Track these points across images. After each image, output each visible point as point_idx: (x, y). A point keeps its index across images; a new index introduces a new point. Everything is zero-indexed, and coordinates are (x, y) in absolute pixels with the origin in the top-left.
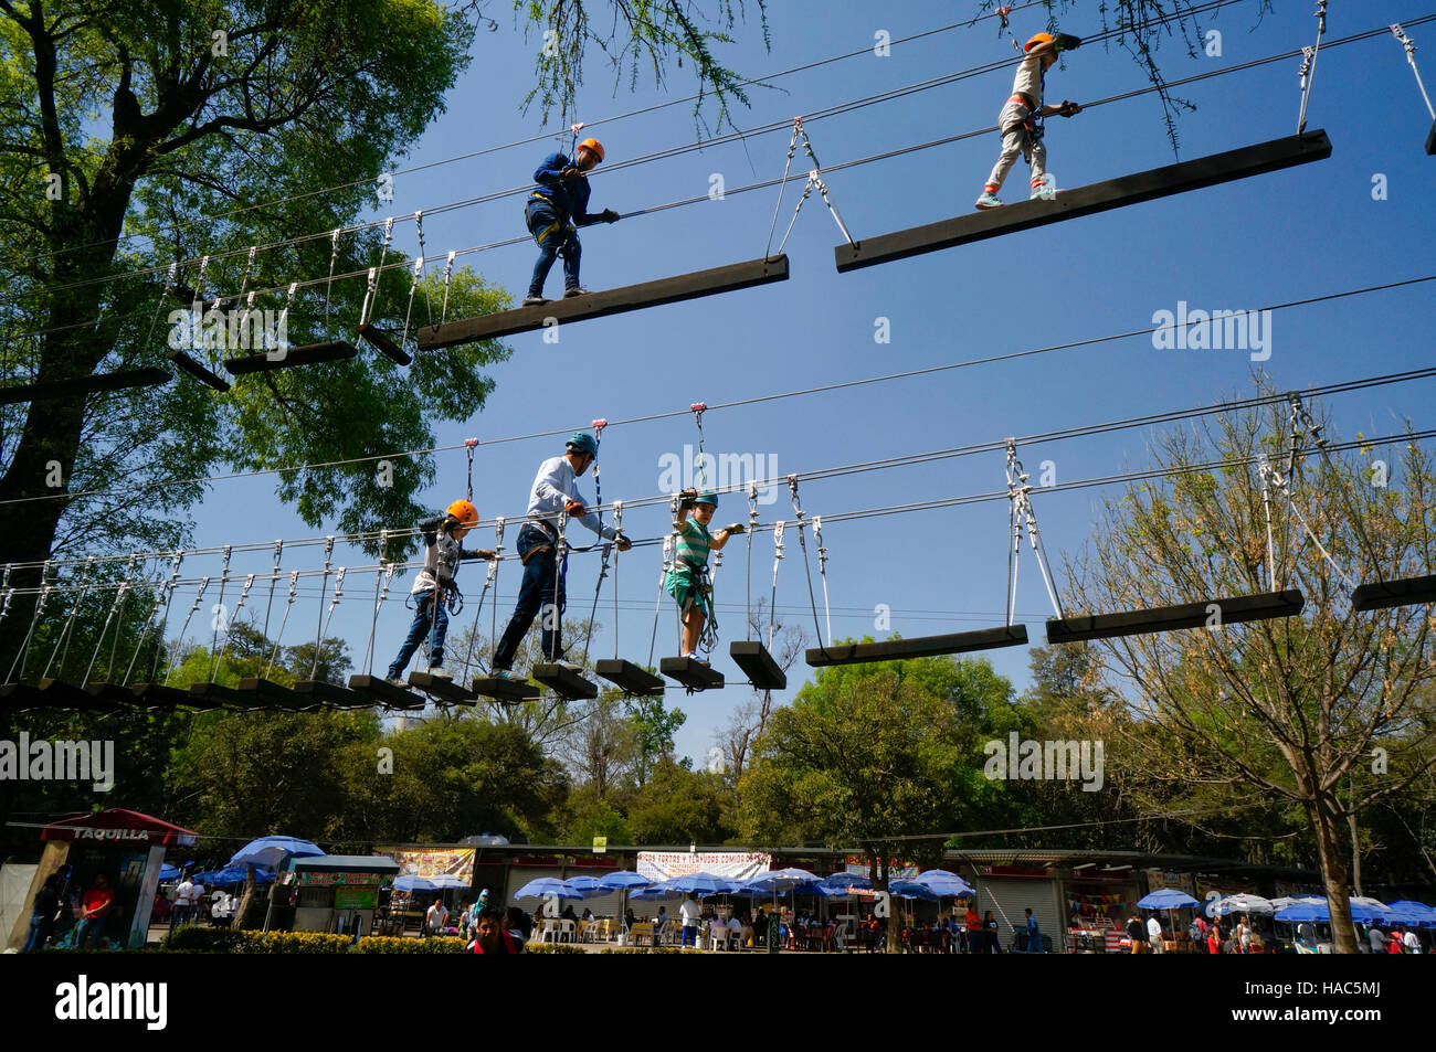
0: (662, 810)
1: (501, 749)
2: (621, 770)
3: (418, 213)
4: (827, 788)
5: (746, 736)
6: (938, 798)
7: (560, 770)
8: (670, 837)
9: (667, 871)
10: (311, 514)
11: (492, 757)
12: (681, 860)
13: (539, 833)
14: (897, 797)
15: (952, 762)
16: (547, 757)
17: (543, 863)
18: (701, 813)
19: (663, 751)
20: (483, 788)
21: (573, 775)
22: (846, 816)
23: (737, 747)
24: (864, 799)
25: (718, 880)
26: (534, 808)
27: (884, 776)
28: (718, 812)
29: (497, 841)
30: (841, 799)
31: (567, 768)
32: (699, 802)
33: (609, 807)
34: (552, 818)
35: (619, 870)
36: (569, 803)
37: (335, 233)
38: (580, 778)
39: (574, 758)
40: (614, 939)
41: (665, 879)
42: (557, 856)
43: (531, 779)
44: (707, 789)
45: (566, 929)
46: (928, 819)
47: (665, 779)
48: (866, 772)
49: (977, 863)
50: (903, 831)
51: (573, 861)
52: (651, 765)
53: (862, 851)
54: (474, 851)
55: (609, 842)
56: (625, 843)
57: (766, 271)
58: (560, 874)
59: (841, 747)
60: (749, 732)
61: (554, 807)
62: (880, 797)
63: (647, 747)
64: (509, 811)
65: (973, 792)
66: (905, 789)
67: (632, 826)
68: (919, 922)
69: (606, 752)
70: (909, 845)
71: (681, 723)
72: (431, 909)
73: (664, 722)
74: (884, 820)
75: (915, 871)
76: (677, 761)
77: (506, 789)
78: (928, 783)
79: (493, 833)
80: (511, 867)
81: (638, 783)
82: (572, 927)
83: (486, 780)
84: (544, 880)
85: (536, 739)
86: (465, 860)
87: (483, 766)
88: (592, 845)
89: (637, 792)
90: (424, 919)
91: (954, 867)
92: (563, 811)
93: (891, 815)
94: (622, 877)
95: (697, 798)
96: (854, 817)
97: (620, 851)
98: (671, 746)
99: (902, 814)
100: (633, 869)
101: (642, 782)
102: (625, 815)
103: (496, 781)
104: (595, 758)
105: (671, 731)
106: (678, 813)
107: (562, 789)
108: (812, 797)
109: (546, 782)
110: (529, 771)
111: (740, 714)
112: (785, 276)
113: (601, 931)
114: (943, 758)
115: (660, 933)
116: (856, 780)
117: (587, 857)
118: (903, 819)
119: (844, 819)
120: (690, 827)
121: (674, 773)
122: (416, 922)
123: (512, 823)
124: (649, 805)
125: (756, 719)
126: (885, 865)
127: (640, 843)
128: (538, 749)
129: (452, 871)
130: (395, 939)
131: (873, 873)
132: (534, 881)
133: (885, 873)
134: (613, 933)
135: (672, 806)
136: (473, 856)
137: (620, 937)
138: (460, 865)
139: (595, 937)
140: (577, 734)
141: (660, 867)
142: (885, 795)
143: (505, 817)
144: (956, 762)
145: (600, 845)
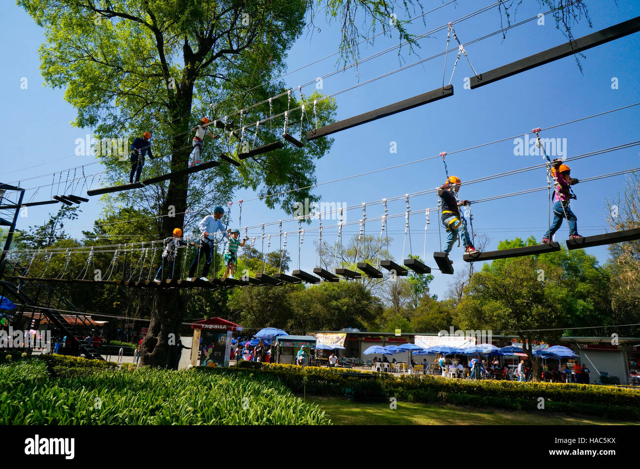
0: (425, 318)
1: (353, 293)
2: (406, 301)
3: (299, 87)
4: (499, 308)
5: (463, 285)
6: (556, 313)
7: (379, 301)
8: (431, 329)
9: (428, 344)
10: (270, 204)
11: (349, 296)
12: (434, 339)
13: (372, 327)
14: (534, 313)
15: (564, 295)
16: (373, 296)
17: (374, 339)
18: (443, 319)
19: (424, 292)
20: (347, 309)
21: (385, 303)
22: (509, 321)
23: (458, 290)
24: (518, 313)
25: (450, 348)
26: (369, 317)
27: (527, 303)
28: (451, 319)
29: (355, 331)
30: (507, 314)
31: (382, 300)
32: (442, 315)
33: (402, 317)
34: (377, 321)
35: (407, 343)
36: (384, 315)
37: (270, 100)
38: (388, 304)
39: (385, 296)
40: (407, 372)
41: (428, 347)
42: (381, 337)
43: (367, 305)
44: (445, 309)
45: (386, 366)
46: (550, 323)
47: (426, 305)
48: (518, 301)
49: (580, 343)
50: (538, 327)
51: (387, 339)
52: (420, 298)
53: (518, 336)
54: (346, 334)
55: (403, 331)
56: (409, 332)
57: (443, 93)
58: (382, 344)
59: (505, 290)
60: (464, 283)
61: (378, 317)
62: (526, 313)
63: (417, 291)
64: (359, 319)
65: (577, 310)
66: (537, 309)
67: (412, 325)
68: (550, 369)
69: (399, 293)
70: (542, 334)
71: (432, 279)
72: (331, 357)
73: (424, 279)
74: (528, 323)
75: (547, 346)
76: (431, 297)
77: (357, 309)
78: (549, 306)
79: (353, 328)
80: (362, 341)
81: (414, 306)
82: (388, 366)
83: (348, 306)
84: (375, 347)
85: (368, 288)
86: (342, 338)
87: (346, 300)
88: (395, 332)
89: (414, 310)
90: (328, 361)
91: (567, 344)
92: (382, 318)
93: (531, 321)
94: (409, 346)
95: (441, 313)
96: (513, 321)
97: (407, 335)
98: (428, 290)
99: (537, 321)
100: (413, 343)
101: (416, 306)
102: (409, 320)
103: (353, 306)
104: (394, 296)
105: (428, 283)
106: (433, 319)
107: (380, 309)
108: (493, 312)
109: (373, 306)
110: (365, 302)
111: (459, 275)
112: (452, 94)
113: (401, 368)
114: (559, 293)
115: (427, 370)
116: (513, 305)
117: (393, 337)
118: (537, 322)
119: (508, 322)
120: (438, 325)
121: (430, 302)
122: (326, 362)
123: (361, 323)
124: (419, 316)
125: (466, 278)
126: (530, 343)
127: (417, 332)
128: (368, 293)
129: (337, 342)
130: (317, 367)
131: (524, 346)
132: (371, 347)
133: (530, 347)
134: (407, 369)
135: (430, 316)
136: (345, 337)
137: (409, 370)
138: (340, 340)
139: (399, 370)
140: (385, 286)
141: (424, 342)
142: (528, 312)
143: (357, 320)
144: (567, 296)
145: (398, 333)
